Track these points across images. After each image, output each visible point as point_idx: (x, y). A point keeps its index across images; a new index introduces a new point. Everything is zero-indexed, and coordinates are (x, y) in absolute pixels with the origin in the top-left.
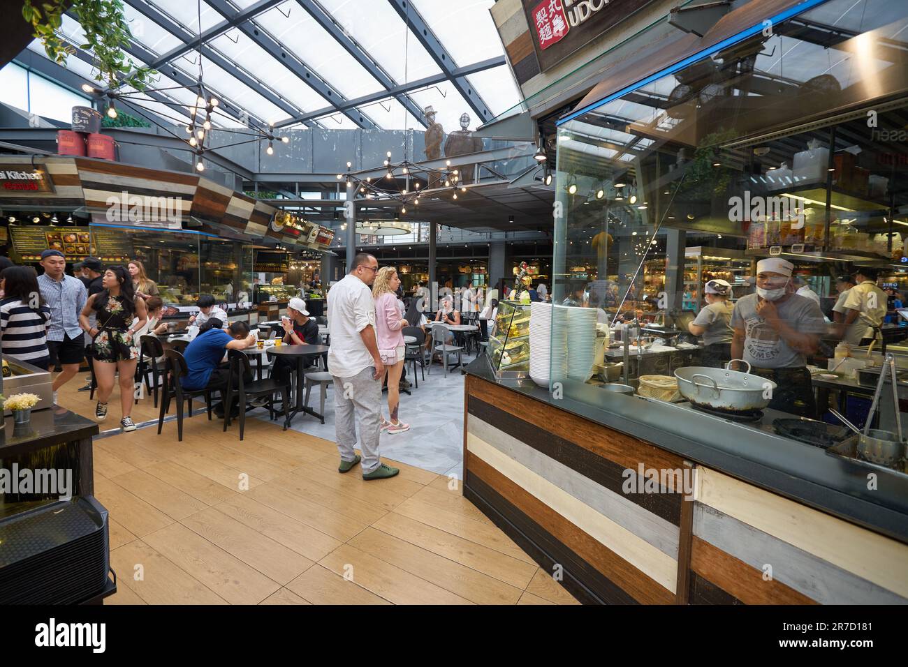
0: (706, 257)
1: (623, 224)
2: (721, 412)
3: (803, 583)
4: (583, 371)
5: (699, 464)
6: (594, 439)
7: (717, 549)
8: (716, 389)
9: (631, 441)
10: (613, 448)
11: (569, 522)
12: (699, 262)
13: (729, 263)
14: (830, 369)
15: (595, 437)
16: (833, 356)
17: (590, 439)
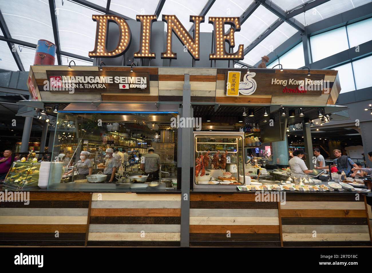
0: (89, 144)
1: (54, 126)
2: (97, 183)
3: (110, 206)
4: (58, 181)
5: (93, 192)
6: (66, 197)
7: (96, 209)
8: (96, 178)
9: (77, 193)
10: (72, 197)
11: (55, 225)
12: (87, 145)
13: (95, 146)
14: (118, 173)
15: (66, 196)
16: (119, 170)
17: (64, 197)
